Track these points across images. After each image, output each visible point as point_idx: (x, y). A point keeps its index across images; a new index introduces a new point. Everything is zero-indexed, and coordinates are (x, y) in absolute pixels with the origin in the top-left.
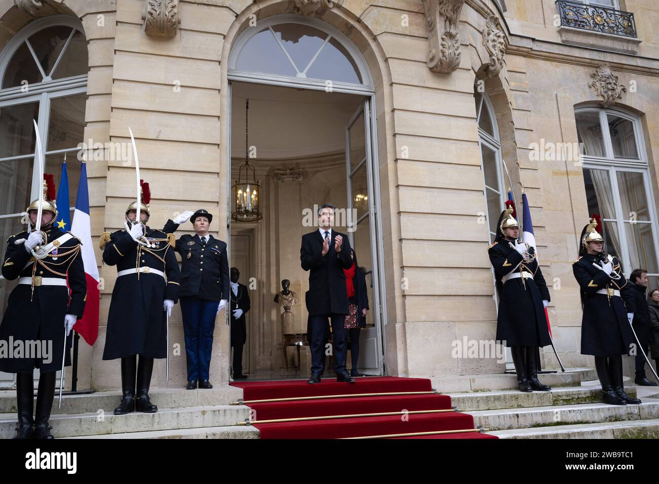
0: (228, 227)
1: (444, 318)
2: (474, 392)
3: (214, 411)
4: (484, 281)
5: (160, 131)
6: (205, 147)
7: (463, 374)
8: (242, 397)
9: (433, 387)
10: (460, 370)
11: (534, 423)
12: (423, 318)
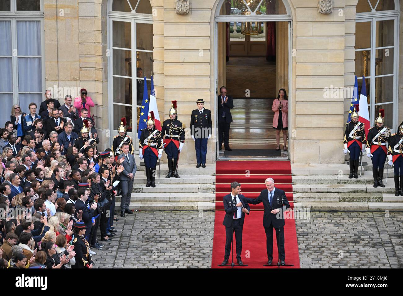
0: (217, 92)
1: (315, 138)
2: (311, 175)
3: (203, 179)
4: (338, 121)
5: (184, 59)
6: (204, 64)
7: (322, 163)
8: (215, 173)
9: (292, 172)
10: (320, 162)
11: (317, 191)
12: (304, 138)
